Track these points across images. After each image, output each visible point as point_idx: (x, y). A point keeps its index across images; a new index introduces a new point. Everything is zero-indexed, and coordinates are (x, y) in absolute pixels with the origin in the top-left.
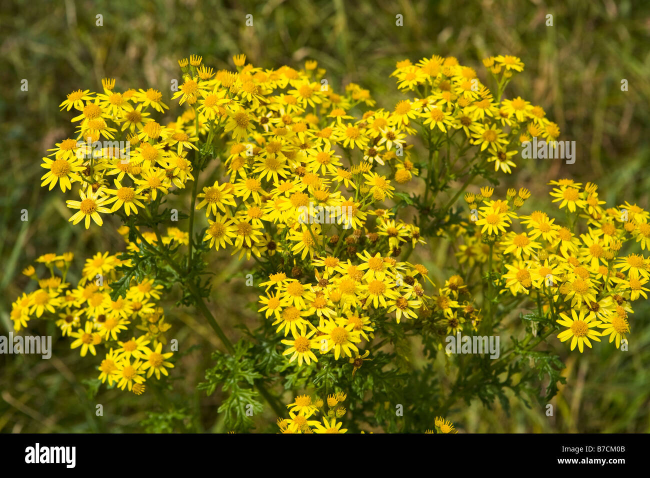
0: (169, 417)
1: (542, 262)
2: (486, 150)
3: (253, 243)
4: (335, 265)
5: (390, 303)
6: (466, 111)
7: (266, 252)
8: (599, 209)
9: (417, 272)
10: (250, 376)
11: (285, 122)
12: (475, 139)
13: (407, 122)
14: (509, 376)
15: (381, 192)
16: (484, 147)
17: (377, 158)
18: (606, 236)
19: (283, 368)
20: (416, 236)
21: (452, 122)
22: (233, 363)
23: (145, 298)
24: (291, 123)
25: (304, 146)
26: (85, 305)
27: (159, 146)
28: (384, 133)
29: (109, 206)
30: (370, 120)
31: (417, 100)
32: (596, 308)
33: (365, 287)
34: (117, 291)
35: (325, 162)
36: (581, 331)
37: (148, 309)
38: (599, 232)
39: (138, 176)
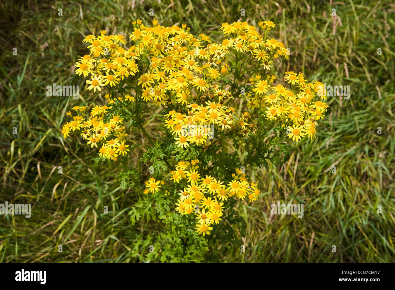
0: (128, 174)
1: (281, 105)
2: (260, 61)
3: (162, 99)
4: (196, 107)
5: (219, 122)
6: (252, 44)
7: (167, 103)
8: (304, 83)
9: (230, 110)
10: (162, 156)
11: (175, 49)
12: (255, 56)
13: (227, 48)
14: (269, 154)
15: (215, 75)
16: (259, 59)
17: (213, 63)
18: (307, 95)
19: (175, 152)
20: (230, 96)
21: (246, 49)
22: (154, 151)
23: (116, 123)
24: (177, 49)
25: (182, 58)
26: (92, 127)
27: (124, 58)
28: (216, 53)
29: (104, 83)
30: (210, 47)
31: (231, 39)
32: (303, 124)
33: (209, 116)
34: (106, 119)
35: (192, 64)
36: (297, 133)
37: (117, 128)
38: (304, 93)
39: (116, 70)
